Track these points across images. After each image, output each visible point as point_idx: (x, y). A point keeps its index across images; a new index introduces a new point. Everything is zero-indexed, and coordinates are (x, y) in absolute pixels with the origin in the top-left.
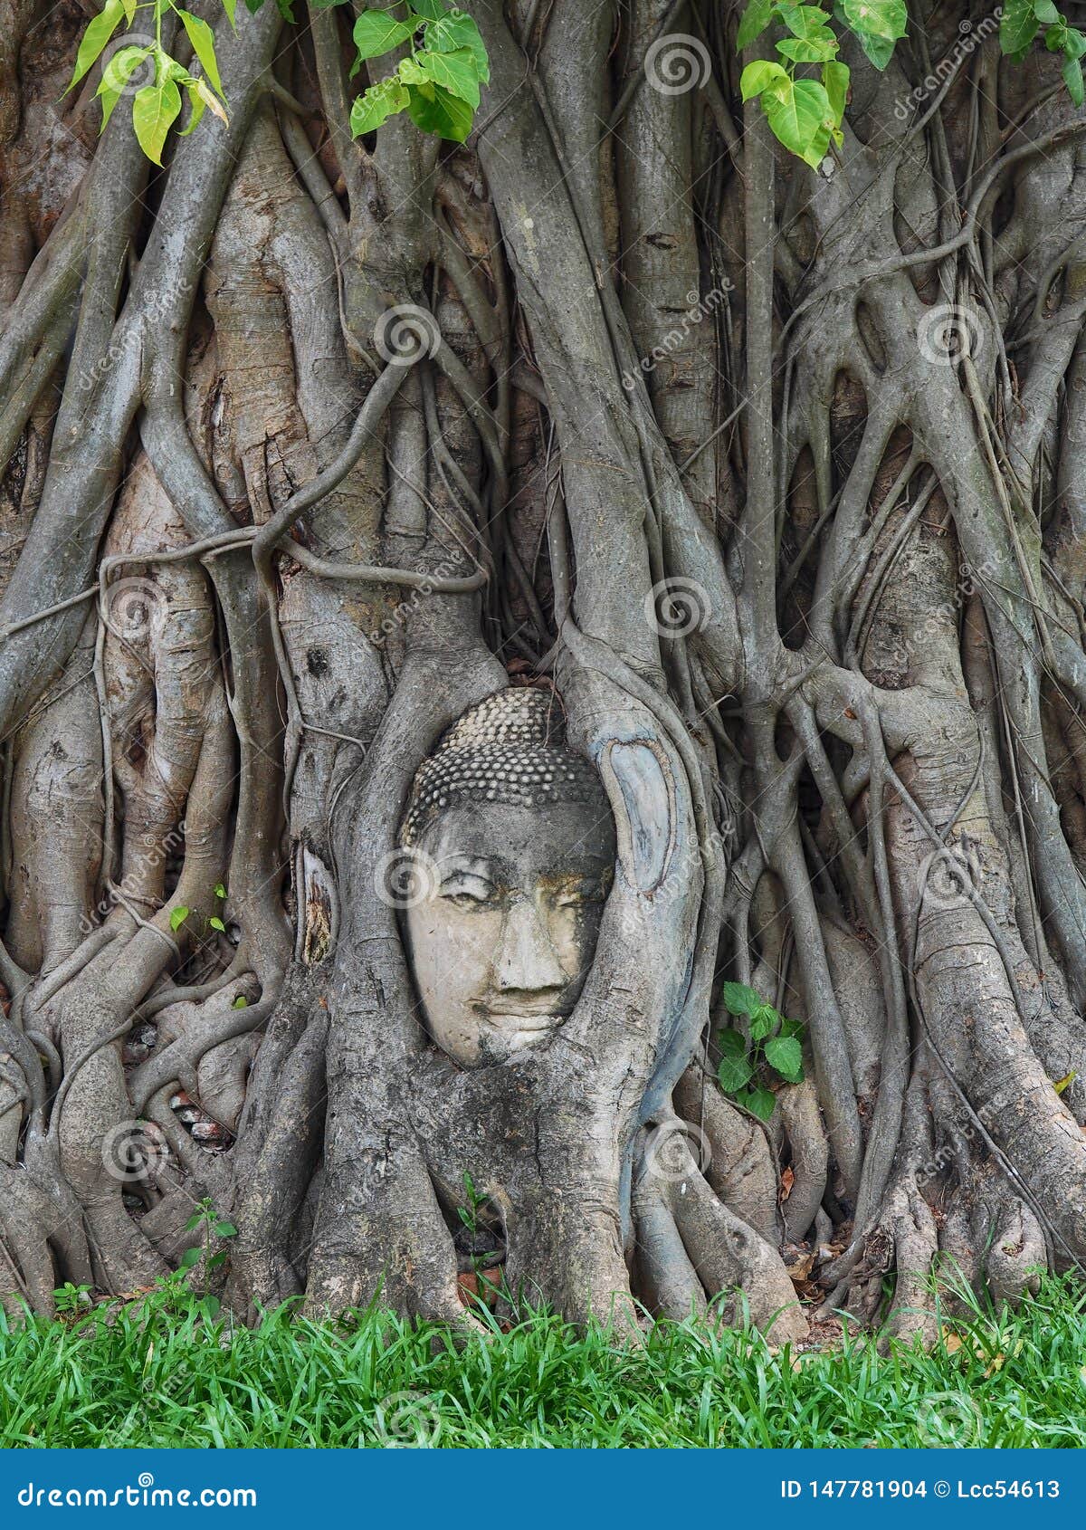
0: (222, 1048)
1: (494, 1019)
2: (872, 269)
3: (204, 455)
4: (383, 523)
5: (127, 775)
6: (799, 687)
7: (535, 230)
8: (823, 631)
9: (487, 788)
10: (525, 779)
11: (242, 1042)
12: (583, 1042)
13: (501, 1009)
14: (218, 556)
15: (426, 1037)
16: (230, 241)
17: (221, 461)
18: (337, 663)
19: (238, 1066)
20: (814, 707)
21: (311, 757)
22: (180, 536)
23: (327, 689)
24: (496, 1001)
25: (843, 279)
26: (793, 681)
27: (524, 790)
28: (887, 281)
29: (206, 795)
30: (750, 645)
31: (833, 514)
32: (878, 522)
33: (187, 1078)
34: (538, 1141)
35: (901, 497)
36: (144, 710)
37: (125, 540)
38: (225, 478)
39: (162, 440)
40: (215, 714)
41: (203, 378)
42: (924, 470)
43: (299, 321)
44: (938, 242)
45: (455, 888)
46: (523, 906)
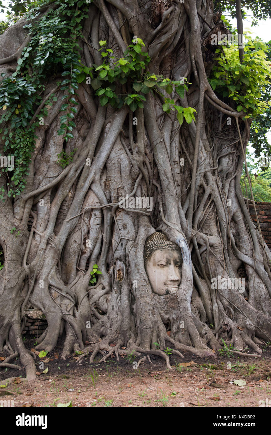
0: (103, 296)
1: (168, 286)
2: (207, 170)
3: (104, 190)
6: (195, 235)
7: (163, 158)
8: (196, 227)
9: (163, 247)
11: (106, 295)
12: (185, 289)
13: (170, 284)
14: (106, 208)
15: (152, 290)
16: (113, 155)
17: (107, 192)
18: (128, 227)
19: (105, 300)
20: (197, 239)
21: (122, 243)
22: (99, 204)
23: (126, 231)
24: (168, 283)
25: (203, 171)
26: (195, 234)
28: (209, 171)
29: (96, 251)
30: (188, 228)
31: (198, 209)
32: (206, 209)
33: (97, 302)
34: (179, 307)
35: (209, 206)
36: (86, 236)
37: (87, 205)
38: (108, 195)
39: (96, 188)
40: (100, 236)
41: (104, 178)
42: (213, 201)
43: (123, 169)
44: (214, 167)
45: (160, 263)
46: (172, 266)
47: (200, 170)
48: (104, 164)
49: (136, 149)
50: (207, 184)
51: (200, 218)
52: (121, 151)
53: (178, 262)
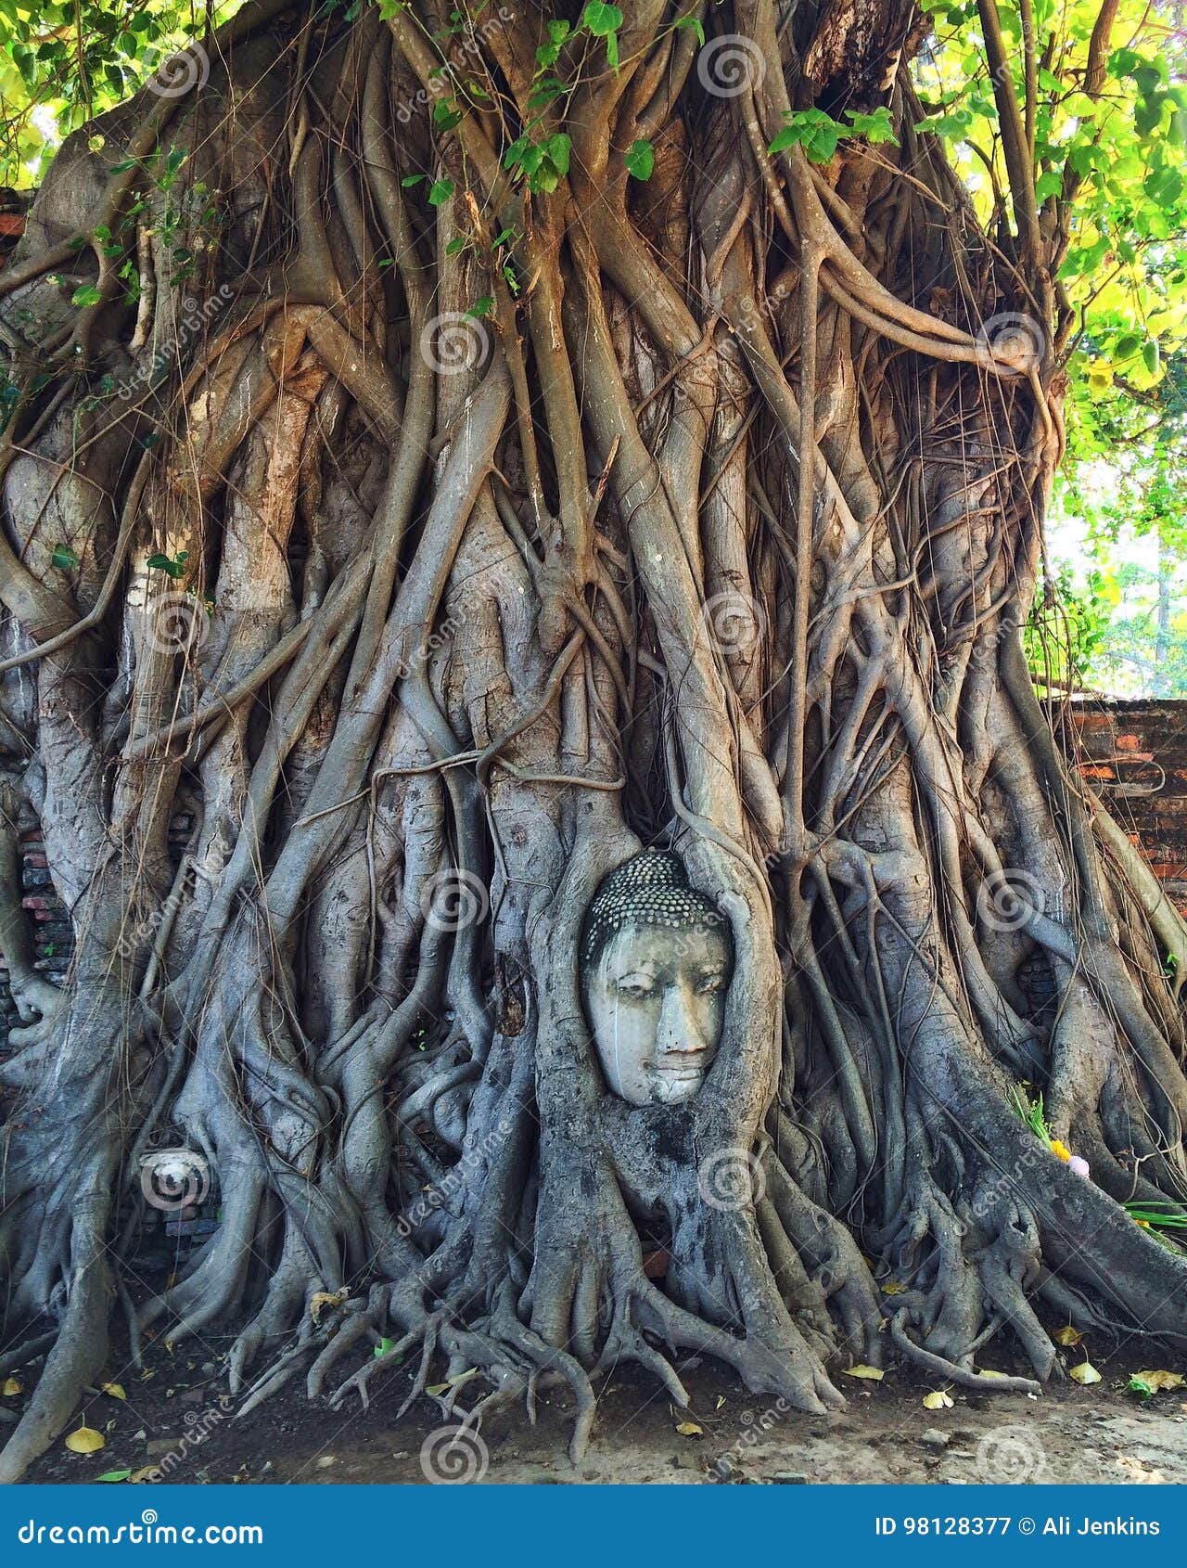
0: (449, 1093)
1: (659, 1072)
2: (862, 593)
3: (441, 703)
4: (560, 747)
5: (384, 912)
6: (818, 851)
7: (662, 562)
8: (828, 819)
10: (672, 909)
11: (461, 1089)
13: (665, 1065)
14: (452, 769)
15: (605, 1086)
16: (465, 567)
17: (454, 707)
18: (532, 837)
19: (460, 1105)
20: (827, 864)
21: (513, 898)
22: (426, 757)
23: (526, 853)
24: (660, 1060)
25: (845, 599)
26: (816, 848)
27: (672, 916)
28: (872, 600)
31: (833, 746)
32: (865, 749)
33: (427, 1114)
34: (698, 1159)
35: (878, 735)
36: (396, 871)
37: (387, 760)
38: (456, 718)
39: (414, 697)
41: (443, 657)
42: (894, 716)
43: (509, 620)
44: (898, 578)
45: (628, 983)
46: (679, 996)
47: (832, 599)
48: (435, 603)
49: (557, 537)
50: (867, 650)
51: (842, 783)
52: (492, 550)
53: (706, 976)
